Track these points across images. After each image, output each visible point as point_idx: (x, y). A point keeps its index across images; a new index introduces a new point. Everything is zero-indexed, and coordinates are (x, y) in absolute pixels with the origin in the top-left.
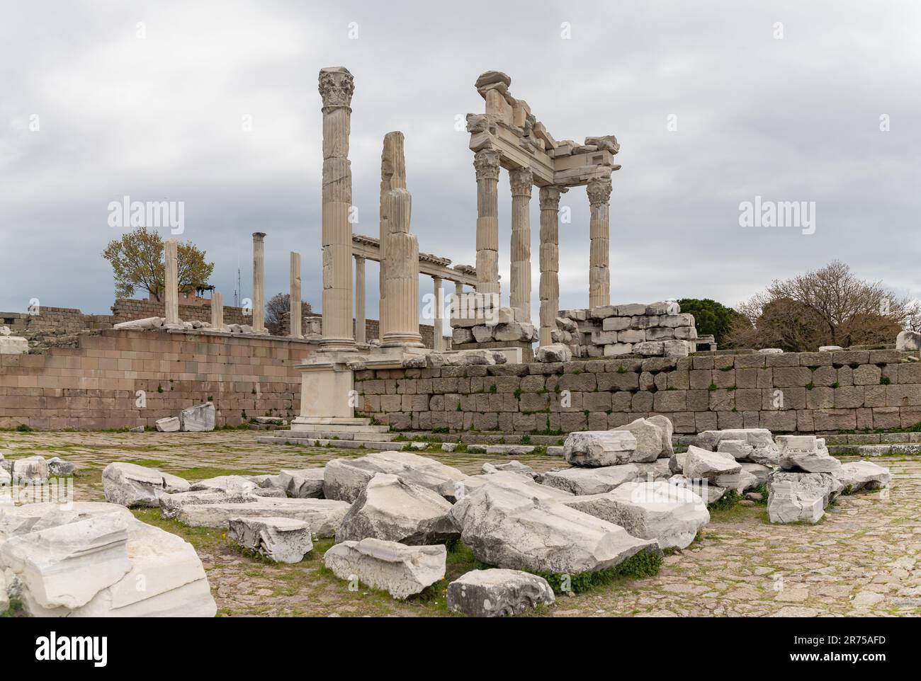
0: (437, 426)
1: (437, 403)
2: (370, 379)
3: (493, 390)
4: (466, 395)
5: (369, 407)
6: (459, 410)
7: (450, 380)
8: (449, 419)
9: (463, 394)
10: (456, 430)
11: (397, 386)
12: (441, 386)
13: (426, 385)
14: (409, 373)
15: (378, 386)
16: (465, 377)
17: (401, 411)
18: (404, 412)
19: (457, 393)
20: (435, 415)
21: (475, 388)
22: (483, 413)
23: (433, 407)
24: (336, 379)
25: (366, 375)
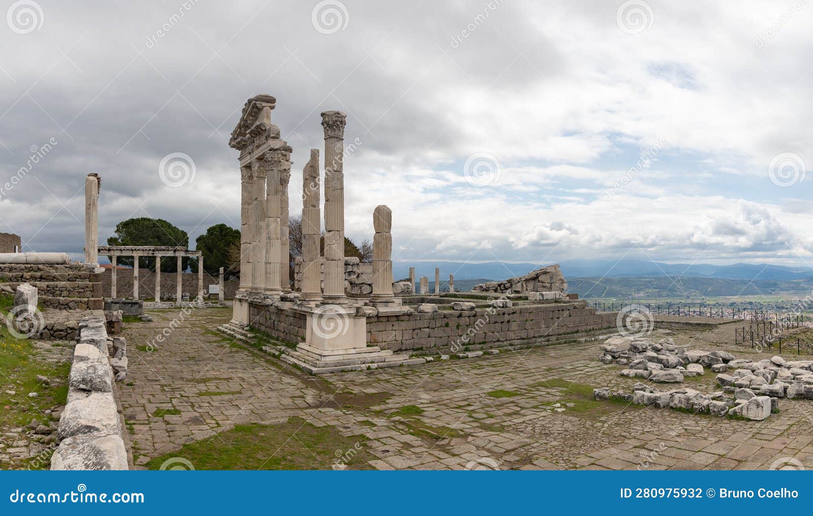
0: (416, 347)
1: (417, 334)
2: (375, 322)
3: (447, 325)
4: (433, 328)
5: (375, 340)
6: (429, 337)
7: (426, 321)
8: (424, 342)
9: (432, 328)
10: (427, 348)
11: (393, 325)
12: (420, 324)
13: (412, 324)
14: (402, 318)
15: (381, 326)
16: (433, 319)
17: (395, 340)
18: (397, 341)
19: (428, 328)
20: (416, 341)
21: (438, 325)
22: (441, 337)
23: (415, 336)
24: (354, 323)
25: (373, 320)
